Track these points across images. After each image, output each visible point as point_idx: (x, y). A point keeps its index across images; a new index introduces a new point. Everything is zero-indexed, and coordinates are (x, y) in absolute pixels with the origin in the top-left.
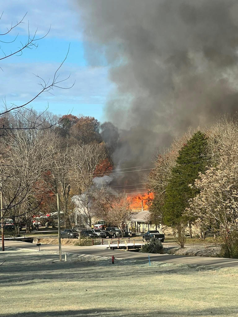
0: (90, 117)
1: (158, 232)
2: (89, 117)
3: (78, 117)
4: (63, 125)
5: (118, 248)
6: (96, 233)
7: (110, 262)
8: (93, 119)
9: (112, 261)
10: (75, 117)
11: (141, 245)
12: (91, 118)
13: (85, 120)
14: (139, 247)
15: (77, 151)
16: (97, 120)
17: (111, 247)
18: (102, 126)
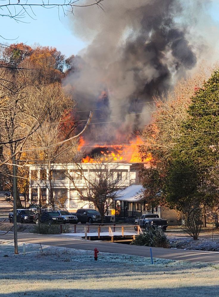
0: (50, 48)
1: (158, 217)
2: (48, 47)
3: (33, 47)
4: (11, 59)
5: (99, 238)
6: (62, 216)
7: (91, 257)
8: (55, 50)
9: (94, 256)
10: (28, 48)
11: (133, 235)
12: (52, 49)
13: (43, 52)
14: (130, 237)
15: (33, 95)
16: (60, 53)
17: (88, 237)
18: (68, 62)
